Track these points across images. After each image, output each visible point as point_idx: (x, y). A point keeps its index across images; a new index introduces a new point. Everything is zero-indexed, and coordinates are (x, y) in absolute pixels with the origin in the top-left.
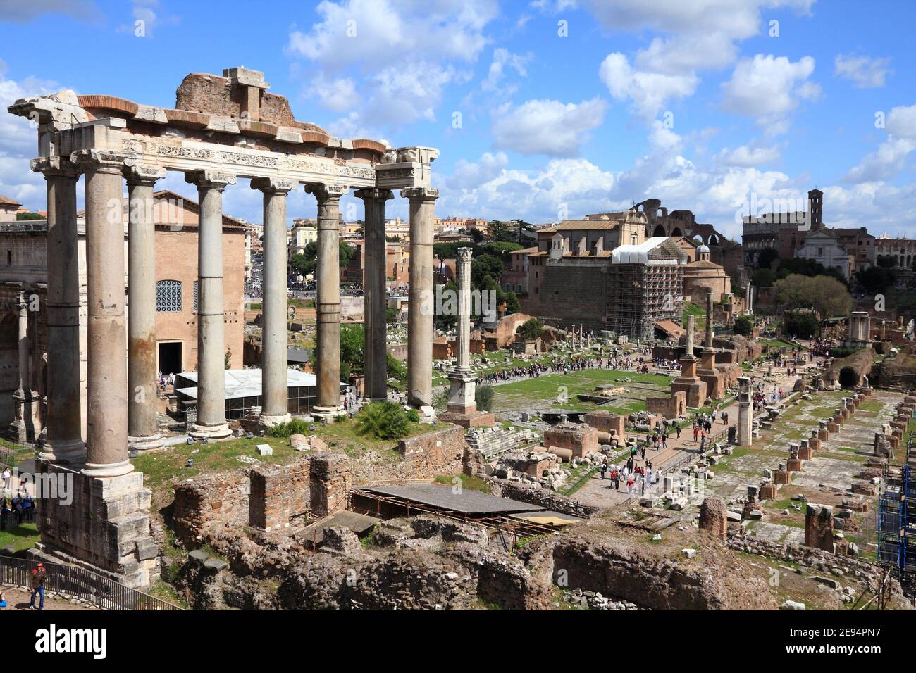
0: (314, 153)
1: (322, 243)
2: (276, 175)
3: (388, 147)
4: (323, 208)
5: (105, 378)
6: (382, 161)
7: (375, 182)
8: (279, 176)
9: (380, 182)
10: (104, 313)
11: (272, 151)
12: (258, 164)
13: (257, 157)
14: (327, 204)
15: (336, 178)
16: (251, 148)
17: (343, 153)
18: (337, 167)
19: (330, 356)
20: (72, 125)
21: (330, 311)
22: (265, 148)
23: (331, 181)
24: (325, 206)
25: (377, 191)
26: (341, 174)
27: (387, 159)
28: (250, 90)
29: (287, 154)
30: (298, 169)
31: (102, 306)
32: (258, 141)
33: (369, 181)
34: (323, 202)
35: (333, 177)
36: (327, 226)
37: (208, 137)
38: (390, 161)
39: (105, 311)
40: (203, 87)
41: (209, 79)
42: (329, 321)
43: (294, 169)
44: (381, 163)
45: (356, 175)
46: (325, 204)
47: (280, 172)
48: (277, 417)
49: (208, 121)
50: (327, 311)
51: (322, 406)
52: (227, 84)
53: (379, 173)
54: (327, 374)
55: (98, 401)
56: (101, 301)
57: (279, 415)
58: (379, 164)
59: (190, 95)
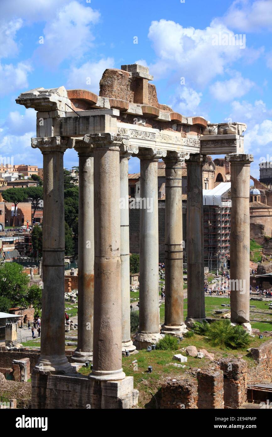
0: (172, 128)
1: (172, 197)
2: (155, 146)
3: (209, 123)
4: (173, 171)
5: (113, 304)
6: (205, 133)
7: (199, 149)
8: (157, 147)
9: (203, 149)
10: (113, 255)
11: (153, 127)
12: (147, 138)
13: (146, 133)
14: (176, 167)
15: (182, 147)
16: (143, 126)
17: (186, 128)
18: (183, 138)
19: (178, 285)
20: (66, 113)
21: (178, 251)
22: (150, 126)
23: (180, 149)
24: (174, 169)
25: (202, 156)
26: (185, 144)
27: (210, 131)
28: (144, 81)
29: (160, 130)
30: (165, 141)
31: (111, 250)
32: (147, 120)
33: (197, 149)
34: (172, 166)
35: (180, 147)
36: (176, 185)
37: (124, 119)
38: (212, 133)
39: (114, 253)
40: (118, 79)
41: (121, 73)
42: (178, 258)
43: (163, 141)
44: (203, 134)
45: (191, 145)
46: (174, 167)
47: (157, 144)
48: (155, 334)
49: (128, 106)
50: (176, 250)
51: (172, 325)
52: (130, 77)
53: (203, 143)
54: (177, 300)
55: (108, 322)
56: (111, 246)
57: (156, 333)
58: (202, 135)
59: (111, 86)
